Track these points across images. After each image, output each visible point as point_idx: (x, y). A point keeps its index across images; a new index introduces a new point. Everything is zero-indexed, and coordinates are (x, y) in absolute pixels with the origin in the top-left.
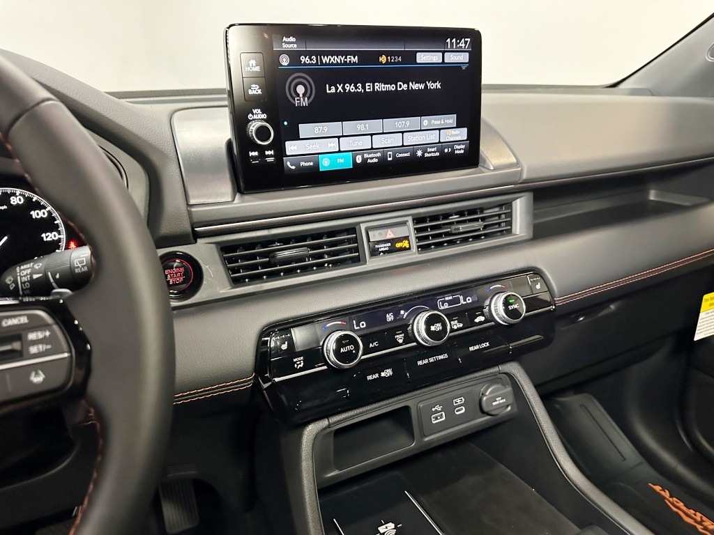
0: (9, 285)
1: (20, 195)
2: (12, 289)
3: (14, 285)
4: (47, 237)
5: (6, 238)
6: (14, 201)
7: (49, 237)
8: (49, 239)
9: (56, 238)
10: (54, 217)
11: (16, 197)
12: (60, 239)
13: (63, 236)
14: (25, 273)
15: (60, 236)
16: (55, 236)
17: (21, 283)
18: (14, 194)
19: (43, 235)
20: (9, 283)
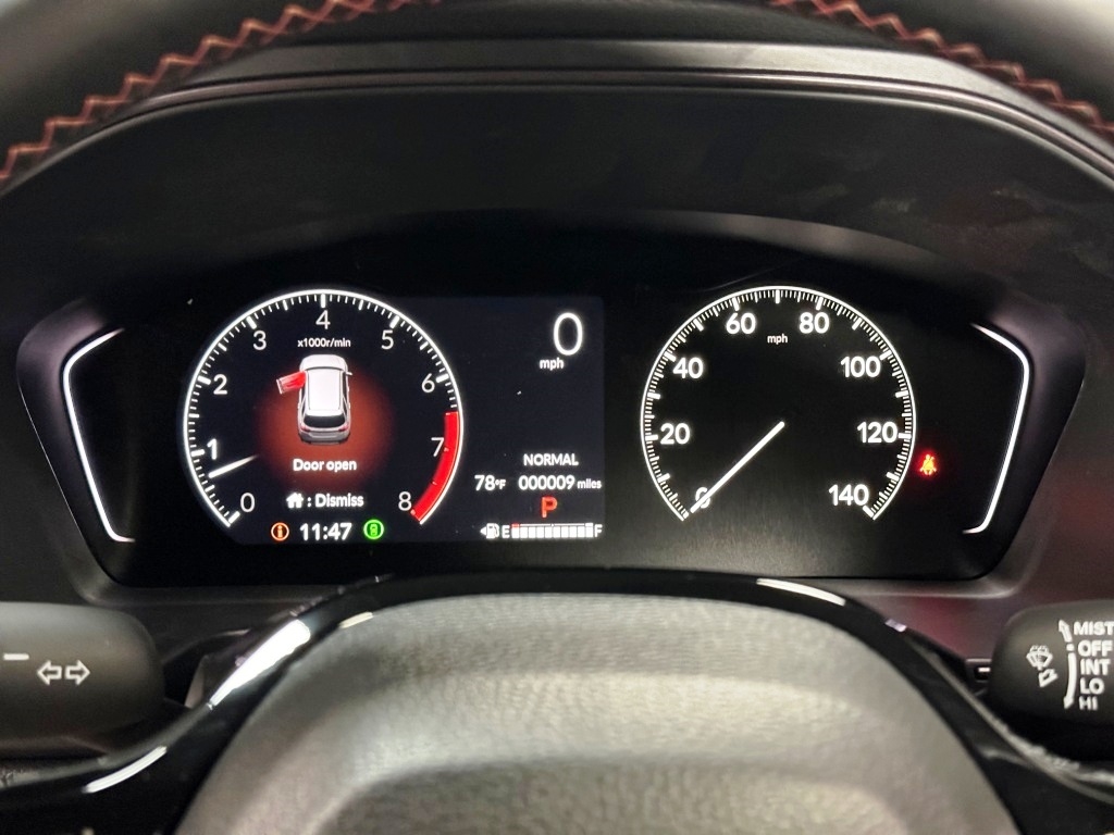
0: (1036, 672)
1: (824, 309)
2: (1043, 683)
3: (1053, 676)
4: (870, 433)
5: (781, 425)
6: (809, 324)
7: (875, 432)
8: (873, 440)
9: (890, 440)
10: (895, 379)
11: (814, 312)
12: (900, 443)
13: (909, 437)
14: (1093, 648)
15: (901, 436)
16: (890, 431)
17: (1079, 676)
18: (809, 305)
19: (862, 427)
20: (1039, 665)
